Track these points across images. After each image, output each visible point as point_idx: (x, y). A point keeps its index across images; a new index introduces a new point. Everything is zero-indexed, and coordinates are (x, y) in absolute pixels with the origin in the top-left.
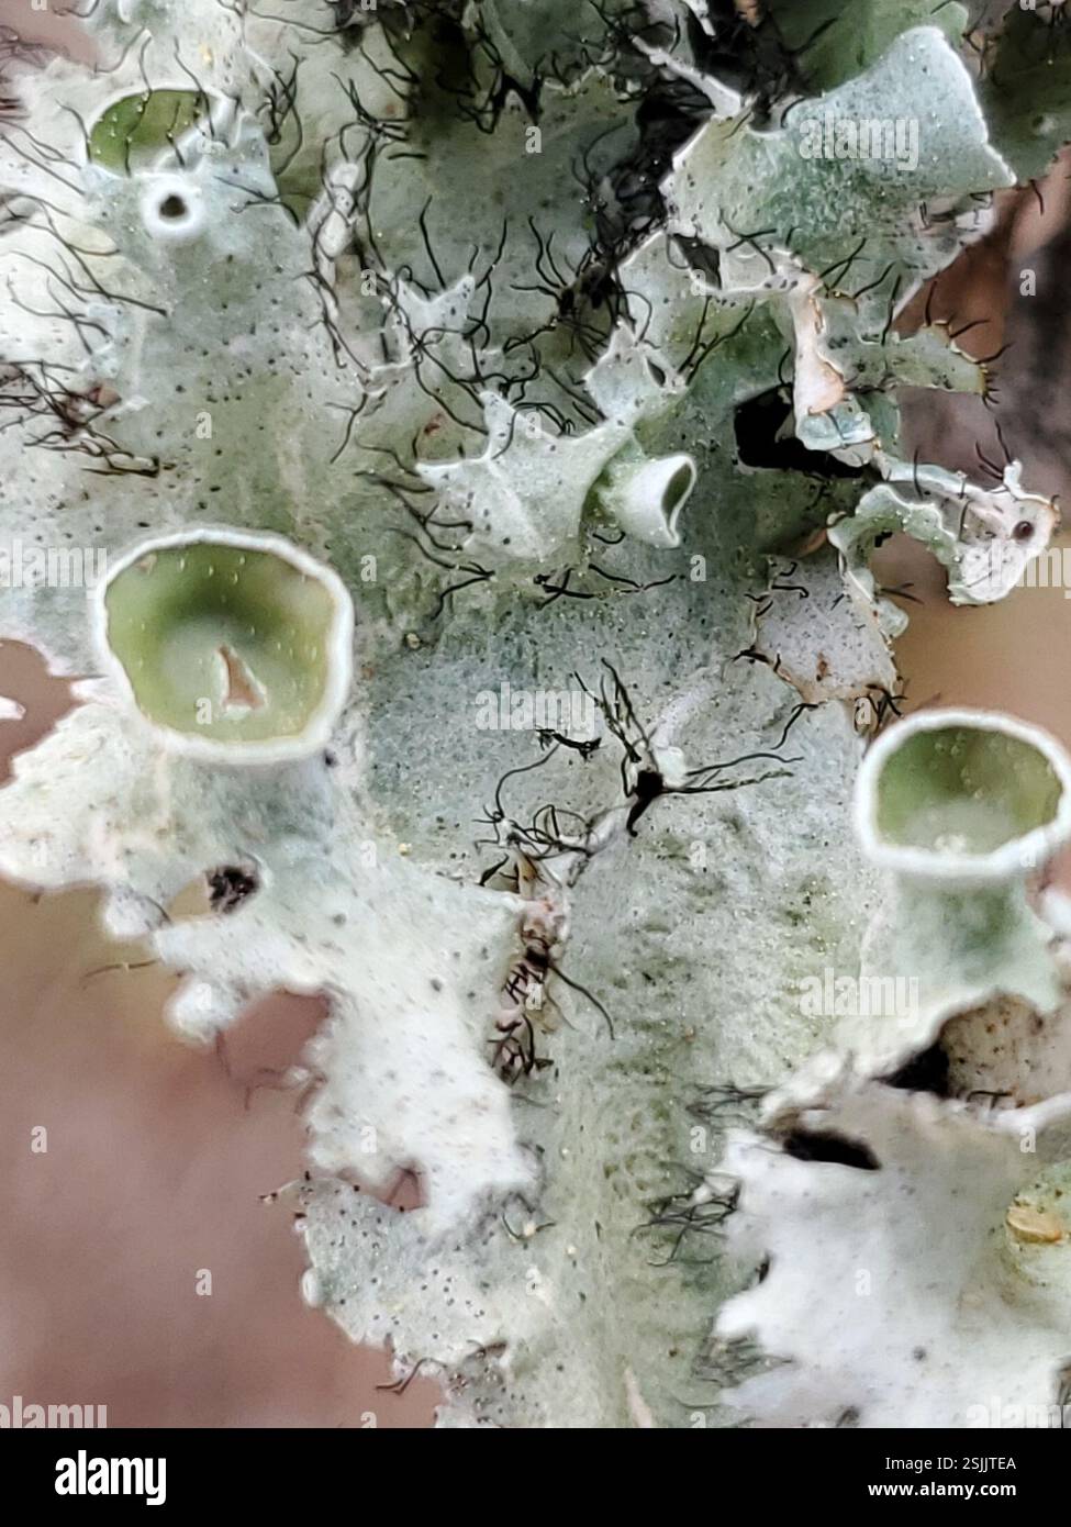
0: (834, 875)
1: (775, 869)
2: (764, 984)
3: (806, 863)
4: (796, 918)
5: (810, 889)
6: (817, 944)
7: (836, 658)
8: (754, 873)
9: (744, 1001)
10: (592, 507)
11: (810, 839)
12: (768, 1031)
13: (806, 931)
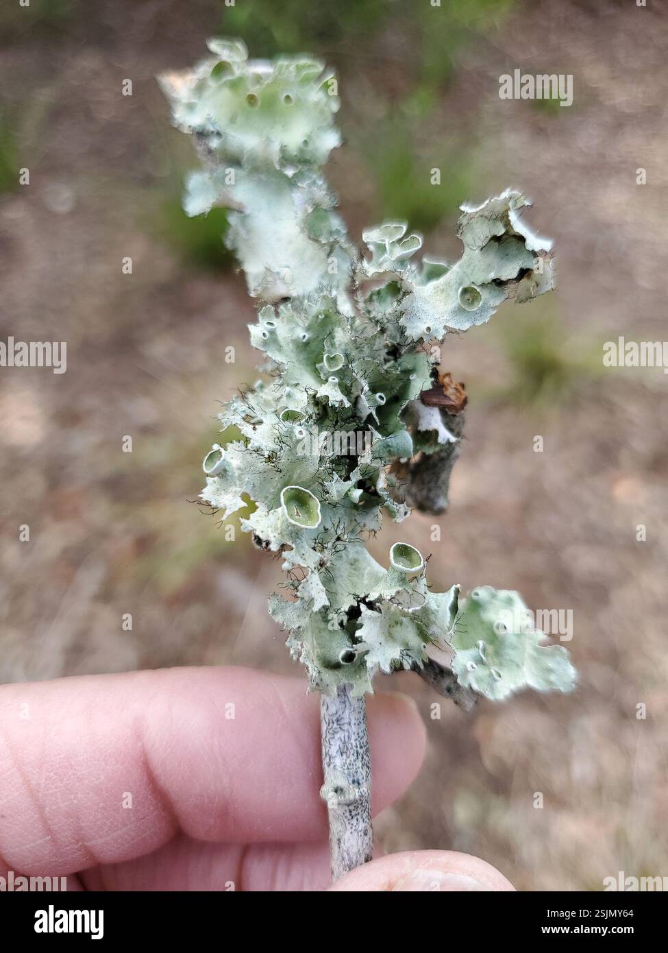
0: (360, 559)
1: (351, 556)
2: (345, 574)
3: (355, 556)
4: (352, 564)
5: (356, 560)
6: (355, 569)
7: (367, 524)
8: (347, 556)
9: (342, 576)
10: (346, 495)
11: (356, 552)
12: (344, 582)
13: (353, 567)
